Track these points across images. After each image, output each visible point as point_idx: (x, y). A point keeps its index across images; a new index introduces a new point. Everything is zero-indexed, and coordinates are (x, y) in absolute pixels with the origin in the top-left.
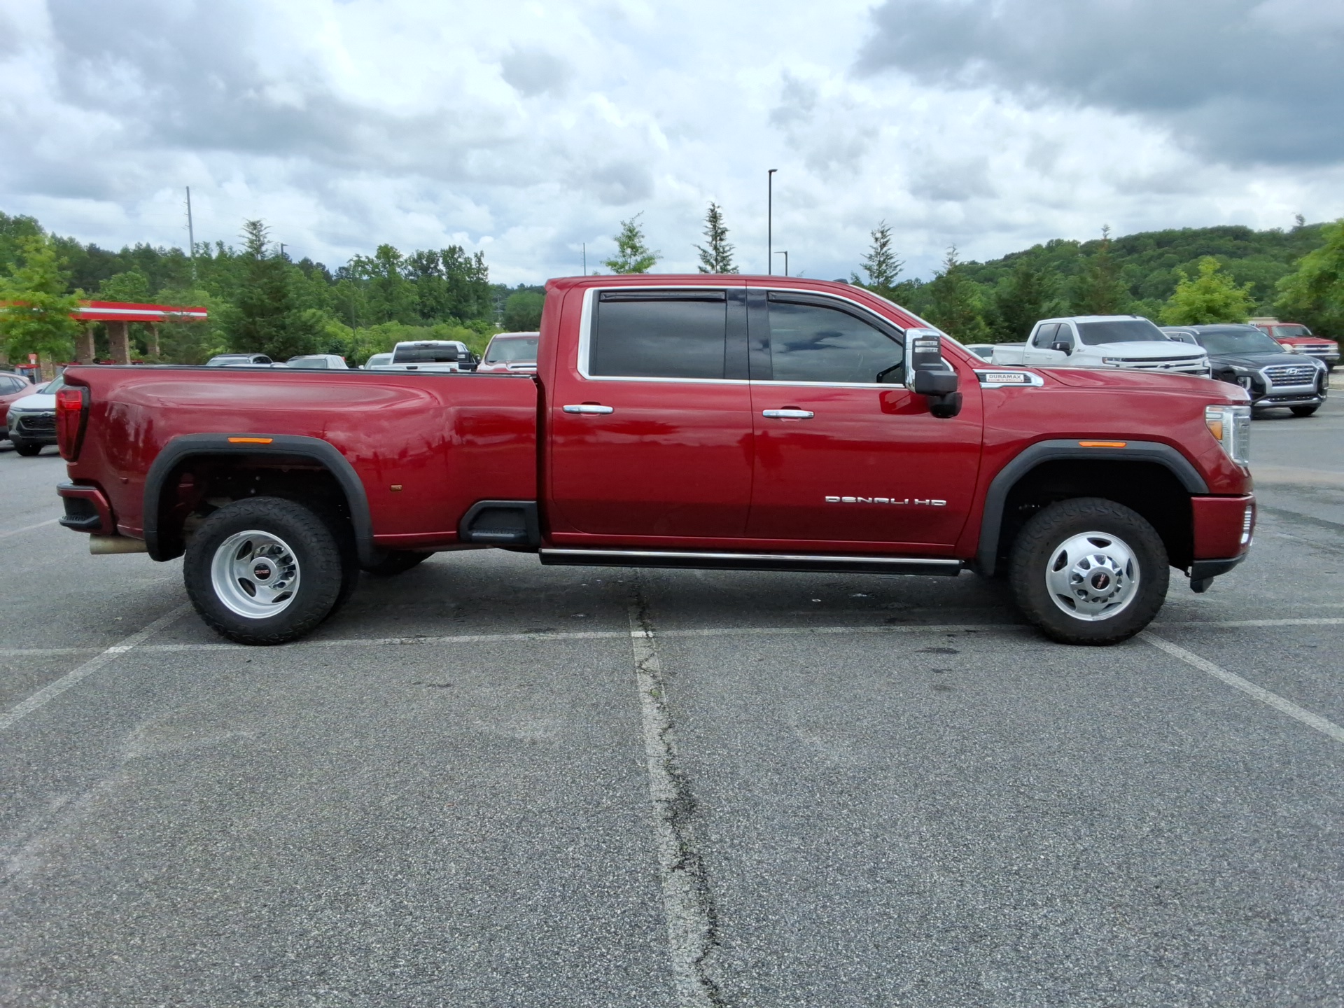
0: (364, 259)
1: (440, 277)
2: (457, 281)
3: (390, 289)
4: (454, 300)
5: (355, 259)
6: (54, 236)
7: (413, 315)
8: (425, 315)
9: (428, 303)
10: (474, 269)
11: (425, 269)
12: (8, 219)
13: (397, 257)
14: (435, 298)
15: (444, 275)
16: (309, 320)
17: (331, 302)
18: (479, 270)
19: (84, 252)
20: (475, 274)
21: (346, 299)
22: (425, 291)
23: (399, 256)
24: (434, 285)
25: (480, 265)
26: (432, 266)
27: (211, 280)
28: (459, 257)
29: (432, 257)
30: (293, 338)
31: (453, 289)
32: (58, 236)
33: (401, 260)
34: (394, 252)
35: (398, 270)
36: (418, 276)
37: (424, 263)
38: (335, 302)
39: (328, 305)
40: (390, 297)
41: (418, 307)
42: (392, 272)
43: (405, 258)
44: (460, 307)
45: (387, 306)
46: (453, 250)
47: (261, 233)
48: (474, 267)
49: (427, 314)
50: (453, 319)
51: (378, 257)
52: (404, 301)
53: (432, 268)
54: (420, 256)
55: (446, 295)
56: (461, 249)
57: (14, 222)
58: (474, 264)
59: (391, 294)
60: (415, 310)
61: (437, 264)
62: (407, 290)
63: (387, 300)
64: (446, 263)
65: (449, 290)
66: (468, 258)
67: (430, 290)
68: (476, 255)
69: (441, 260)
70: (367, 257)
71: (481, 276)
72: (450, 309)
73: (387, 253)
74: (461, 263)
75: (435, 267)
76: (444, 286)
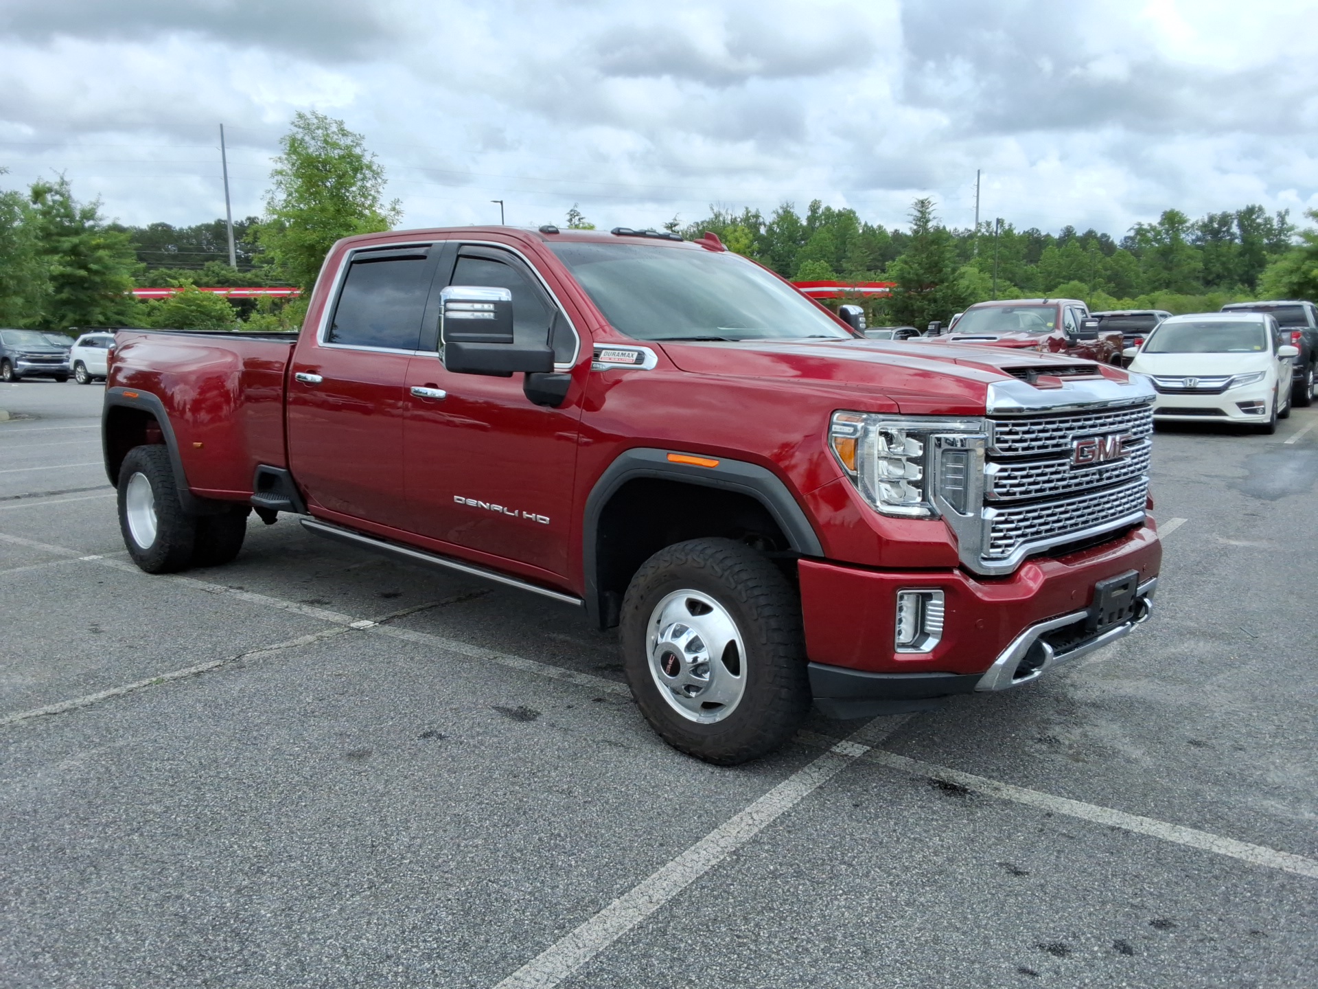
0: (1146, 227)
1: (1232, 240)
2: (1253, 244)
3: (1171, 257)
4: (1245, 266)
5: (1136, 227)
6: (866, 225)
7: (1195, 283)
8: (1208, 283)
9: (1214, 269)
10: (1275, 230)
11: (1215, 233)
12: (834, 212)
13: (1182, 221)
14: (1223, 264)
15: (1237, 238)
16: (963, 293)
17: (1103, 272)
18: (1281, 231)
19: (888, 237)
20: (1276, 236)
21: (1120, 269)
22: (1212, 257)
23: (1185, 222)
24: (1224, 249)
25: (1283, 224)
26: (1224, 229)
27: (988, 257)
28: (1258, 217)
29: (1225, 220)
30: (943, 311)
31: (1245, 254)
32: (869, 225)
33: (1188, 224)
34: (1180, 217)
35: (1183, 236)
36: (1207, 241)
37: (1215, 229)
38: (1109, 273)
39: (1100, 276)
40: (1170, 265)
41: (1201, 275)
42: (1175, 239)
43: (1191, 222)
44: (1252, 272)
45: (1165, 275)
46: (1251, 211)
47: (928, 210)
48: (1275, 227)
49: (1210, 280)
50: (1241, 286)
51: (1161, 224)
52: (1186, 269)
53: (1224, 232)
54: (1212, 219)
55: (1236, 260)
56: (1261, 209)
57: (837, 215)
58: (1276, 224)
59: (1171, 262)
60: (1197, 278)
61: (1230, 228)
62: (1190, 257)
63: (1166, 268)
64: (1241, 226)
65: (1241, 254)
66: (1269, 218)
67: (1218, 256)
68: (1279, 214)
69: (1235, 222)
70: (1150, 225)
71: (1283, 237)
72: (1239, 275)
73: (1172, 220)
74: (1259, 225)
75: (1228, 231)
76: (1233, 250)
